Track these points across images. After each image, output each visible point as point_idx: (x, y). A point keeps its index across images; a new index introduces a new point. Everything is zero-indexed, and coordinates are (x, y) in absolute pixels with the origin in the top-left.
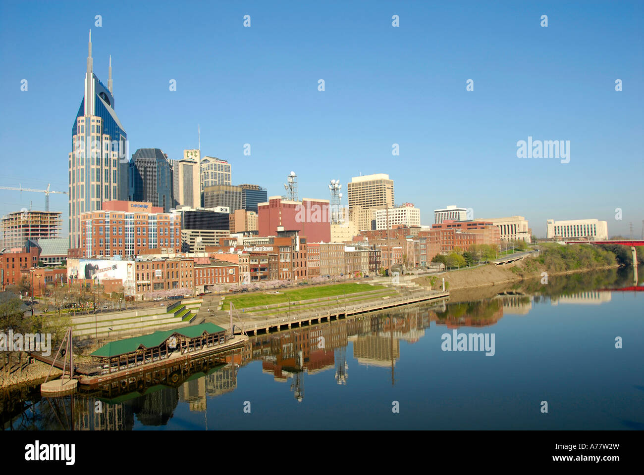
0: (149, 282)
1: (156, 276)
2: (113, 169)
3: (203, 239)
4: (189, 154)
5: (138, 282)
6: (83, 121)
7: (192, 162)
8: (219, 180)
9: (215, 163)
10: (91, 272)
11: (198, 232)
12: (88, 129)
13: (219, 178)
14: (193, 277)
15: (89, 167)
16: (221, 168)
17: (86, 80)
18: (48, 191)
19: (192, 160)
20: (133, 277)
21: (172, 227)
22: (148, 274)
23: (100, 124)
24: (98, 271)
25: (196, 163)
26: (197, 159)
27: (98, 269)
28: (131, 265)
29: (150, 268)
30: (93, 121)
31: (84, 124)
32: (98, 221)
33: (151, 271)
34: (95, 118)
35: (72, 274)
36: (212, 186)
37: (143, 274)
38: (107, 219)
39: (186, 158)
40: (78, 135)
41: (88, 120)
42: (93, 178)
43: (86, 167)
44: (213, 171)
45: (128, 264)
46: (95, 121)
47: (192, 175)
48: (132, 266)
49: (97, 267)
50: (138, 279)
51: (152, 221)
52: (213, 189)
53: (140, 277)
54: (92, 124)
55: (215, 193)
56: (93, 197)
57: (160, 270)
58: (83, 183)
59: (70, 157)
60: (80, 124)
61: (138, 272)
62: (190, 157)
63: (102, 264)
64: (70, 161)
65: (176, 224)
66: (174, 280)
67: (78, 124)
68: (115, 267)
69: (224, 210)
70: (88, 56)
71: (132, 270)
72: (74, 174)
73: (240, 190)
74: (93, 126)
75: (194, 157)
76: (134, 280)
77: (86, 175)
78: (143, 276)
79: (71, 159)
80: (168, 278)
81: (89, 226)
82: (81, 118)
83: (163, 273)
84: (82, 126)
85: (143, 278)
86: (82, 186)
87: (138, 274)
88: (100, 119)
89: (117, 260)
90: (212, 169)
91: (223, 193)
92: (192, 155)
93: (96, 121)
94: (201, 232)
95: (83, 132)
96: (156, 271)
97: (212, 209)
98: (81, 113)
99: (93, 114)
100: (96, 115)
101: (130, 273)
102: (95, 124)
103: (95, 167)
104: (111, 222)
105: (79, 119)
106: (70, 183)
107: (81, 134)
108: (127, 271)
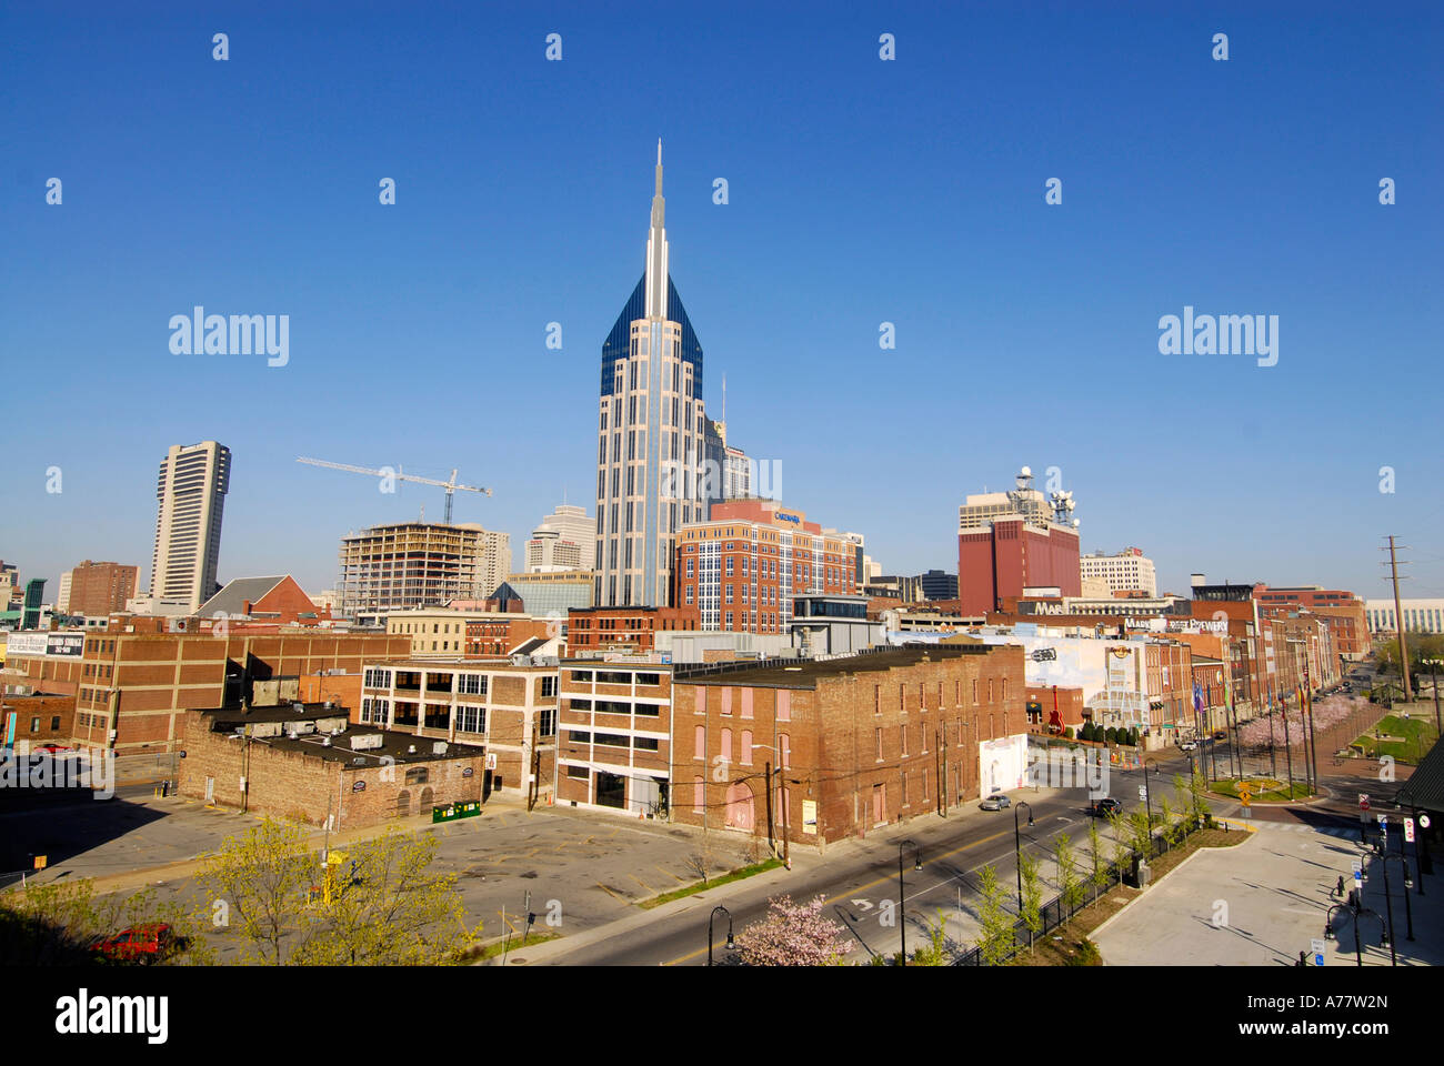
0: (1160, 698)
1: (1164, 682)
5: (1151, 700)
6: (645, 329)
12: (656, 347)
15: (658, 428)
17: (651, 245)
18: (452, 484)
20: (1134, 685)
21: (844, 568)
22: (1155, 676)
23: (678, 339)
29: (1158, 663)
30: (668, 330)
31: (647, 335)
32: (738, 545)
33: (1159, 670)
34: (670, 324)
37: (1151, 677)
38: (755, 542)
40: (633, 358)
42: (665, 452)
43: (651, 427)
45: (1113, 650)
46: (670, 332)
48: (1132, 655)
50: (1149, 692)
51: (817, 552)
54: (665, 336)
58: (643, 463)
59: (604, 404)
60: (638, 335)
61: (1148, 670)
64: (604, 416)
67: (633, 336)
68: (1047, 655)
70: (653, 193)
71: (1133, 666)
72: (617, 442)
74: (667, 341)
76: (1143, 691)
77: (650, 445)
79: (608, 410)
80: (1174, 688)
81: (710, 556)
82: (640, 323)
83: (1169, 675)
84: (644, 340)
85: (1153, 687)
86: (642, 468)
87: (1148, 677)
88: (677, 326)
93: (673, 331)
95: (644, 353)
96: (1163, 669)
98: (635, 308)
99: (665, 316)
100: (671, 317)
101: (1120, 672)
102: (670, 337)
103: (668, 428)
104: (760, 548)
105: (633, 324)
106: (603, 461)
107: (640, 358)
108: (1107, 667)
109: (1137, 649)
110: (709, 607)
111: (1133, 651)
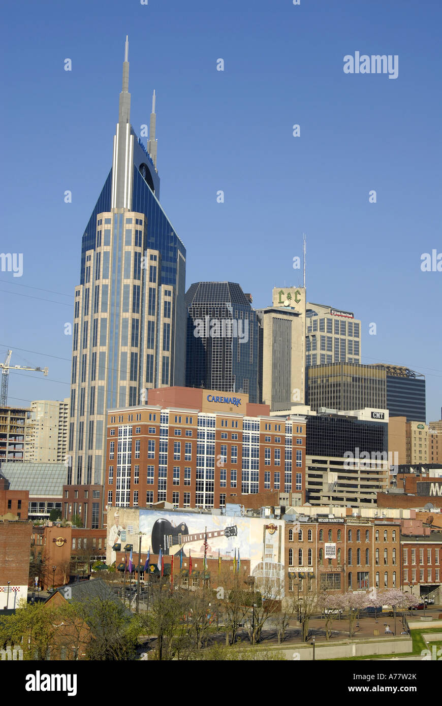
0: (312, 570)
1: (326, 557)
2: (163, 320)
3: (339, 478)
4: (284, 297)
5: (290, 570)
6: (108, 221)
7: (290, 314)
8: (336, 354)
9: (330, 316)
10: (168, 538)
11: (325, 462)
12: (118, 237)
13: (336, 348)
14: (397, 565)
15: (118, 315)
16: (341, 328)
17: (116, 138)
18: (7, 365)
19: (289, 309)
20: (278, 557)
21: (289, 448)
22: (310, 551)
23: (141, 228)
24: (185, 538)
25: (297, 315)
26: (300, 308)
27: (186, 532)
28: (276, 528)
29: (314, 538)
30: (129, 221)
31: (110, 227)
32: (145, 429)
33: (316, 545)
34: (133, 215)
35: (119, 542)
36: (322, 365)
37: (300, 551)
38: (165, 426)
39: (276, 306)
40: (98, 250)
41: (119, 221)
42: (125, 338)
43: (112, 315)
44: (325, 334)
45: (267, 527)
46: (132, 222)
47: (289, 341)
48: (277, 532)
49: (183, 528)
50: (291, 563)
51: (250, 433)
52: (329, 370)
53: (295, 556)
54: (127, 227)
55: (331, 380)
56: (123, 378)
57: (334, 545)
58: (105, 349)
59: (78, 293)
60: (103, 228)
61: (290, 545)
62: (286, 303)
63: (196, 523)
64: (77, 304)
65: (295, 441)
66: (360, 568)
67: (99, 228)
68: (231, 532)
69: (378, 415)
70: (122, 89)
71: (277, 541)
72: (86, 329)
73: (383, 375)
74: (129, 231)
75: (293, 304)
76: (283, 563)
77: (111, 332)
78: (300, 555)
79: (80, 299)
80: (349, 563)
81: (125, 439)
82: (105, 215)
83: (338, 550)
84: (107, 232)
85: (300, 559)
86: (103, 354)
87: (290, 551)
88: (141, 216)
89: (232, 516)
90: (322, 329)
91: (349, 380)
92: (289, 298)
93: (134, 222)
94: (332, 463)
95: (107, 244)
96: (327, 544)
97: (352, 413)
98: (104, 204)
99: (129, 207)
100: (135, 208)
101: (271, 546)
102: (132, 227)
103: (128, 315)
104: (172, 431)
105: (99, 217)
106: (75, 348)
107: (103, 249)
108: (264, 542)
109: (280, 526)
110: (123, 487)
111: (278, 529)
